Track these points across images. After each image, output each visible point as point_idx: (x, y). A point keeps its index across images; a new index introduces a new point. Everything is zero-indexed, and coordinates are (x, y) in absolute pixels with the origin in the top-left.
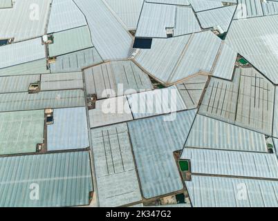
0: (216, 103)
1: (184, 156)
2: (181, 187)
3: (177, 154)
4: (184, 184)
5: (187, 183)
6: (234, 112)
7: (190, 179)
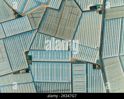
0: (48, 25)
1: (29, 54)
2: (27, 67)
3: (27, 53)
4: (29, 66)
5: (30, 65)
6: (56, 30)
7: (31, 64)
